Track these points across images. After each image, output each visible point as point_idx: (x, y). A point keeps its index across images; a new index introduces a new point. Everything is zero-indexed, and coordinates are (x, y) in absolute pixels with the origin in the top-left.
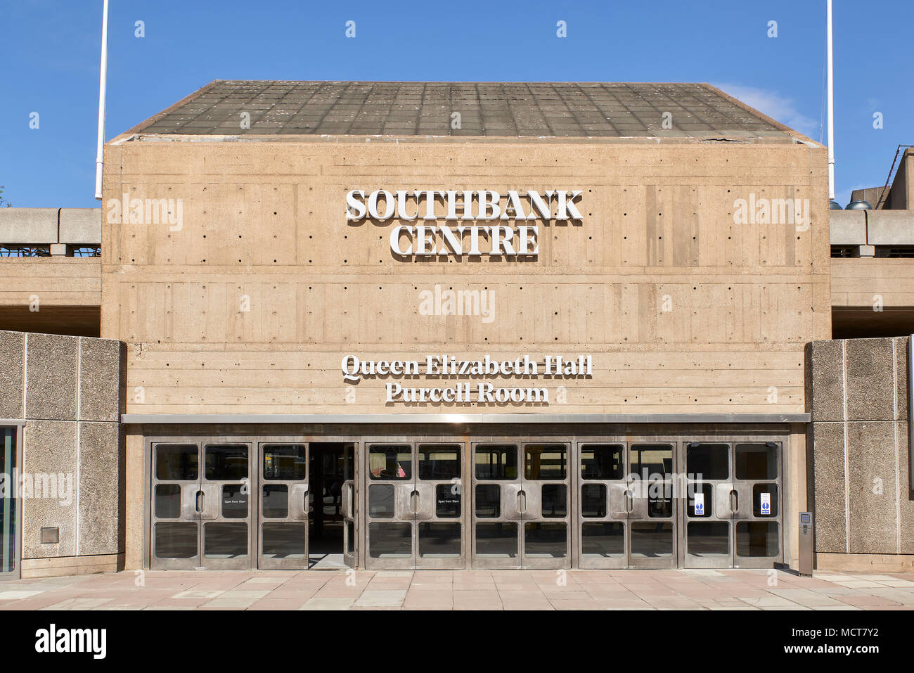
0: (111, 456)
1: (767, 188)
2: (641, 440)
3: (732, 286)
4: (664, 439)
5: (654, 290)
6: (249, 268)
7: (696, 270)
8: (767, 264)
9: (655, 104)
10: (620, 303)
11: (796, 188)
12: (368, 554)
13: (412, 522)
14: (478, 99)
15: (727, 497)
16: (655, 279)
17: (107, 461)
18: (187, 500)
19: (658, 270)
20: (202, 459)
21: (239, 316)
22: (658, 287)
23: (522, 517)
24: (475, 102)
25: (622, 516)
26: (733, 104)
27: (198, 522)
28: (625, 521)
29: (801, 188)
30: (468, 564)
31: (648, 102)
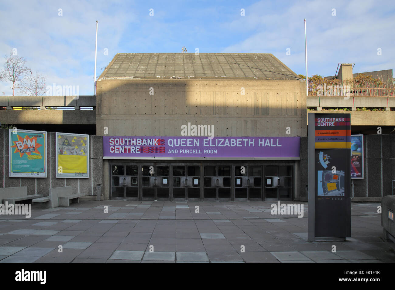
0: (100, 168)
1: (288, 93)
2: (252, 165)
3: (279, 121)
4: (259, 164)
5: (256, 122)
6: (138, 115)
7: (268, 116)
8: (289, 114)
9: (256, 63)
10: (246, 126)
11: (297, 93)
12: (173, 197)
13: (186, 188)
14: (201, 61)
15: (277, 181)
16: (256, 119)
17: (99, 170)
18: (121, 181)
19: (257, 116)
20: (125, 169)
21: (135, 129)
22: (257, 121)
23: (217, 187)
24: (200, 62)
25: (247, 186)
26: (279, 63)
27: (124, 187)
28: (248, 188)
29: (298, 93)
30: (202, 200)
31: (253, 62)
